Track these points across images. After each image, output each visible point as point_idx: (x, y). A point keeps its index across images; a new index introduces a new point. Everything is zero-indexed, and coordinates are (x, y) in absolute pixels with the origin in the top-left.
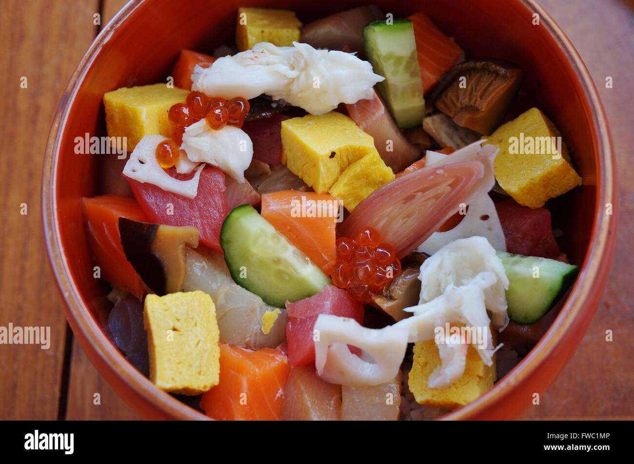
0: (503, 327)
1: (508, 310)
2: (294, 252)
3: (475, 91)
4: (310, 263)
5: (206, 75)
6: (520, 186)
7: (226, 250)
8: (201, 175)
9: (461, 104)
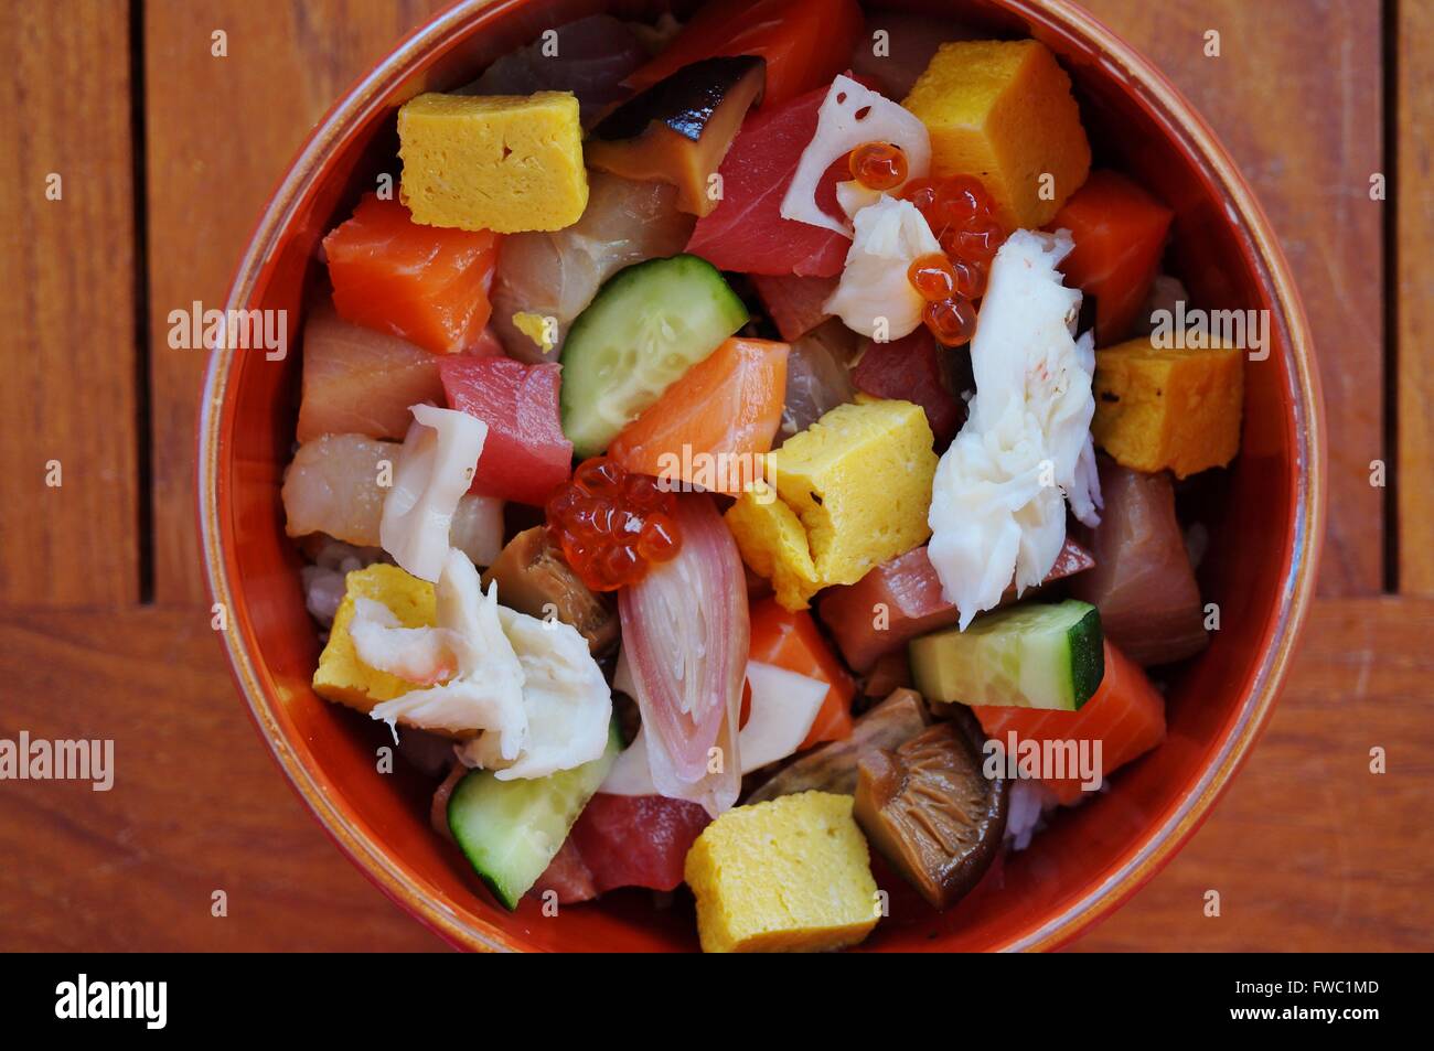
0: (462, 753)
1: (477, 769)
2: (649, 394)
3: (931, 806)
4: (630, 420)
5: (1030, 266)
6: (713, 846)
7: (670, 263)
8: (831, 231)
9: (917, 773)
